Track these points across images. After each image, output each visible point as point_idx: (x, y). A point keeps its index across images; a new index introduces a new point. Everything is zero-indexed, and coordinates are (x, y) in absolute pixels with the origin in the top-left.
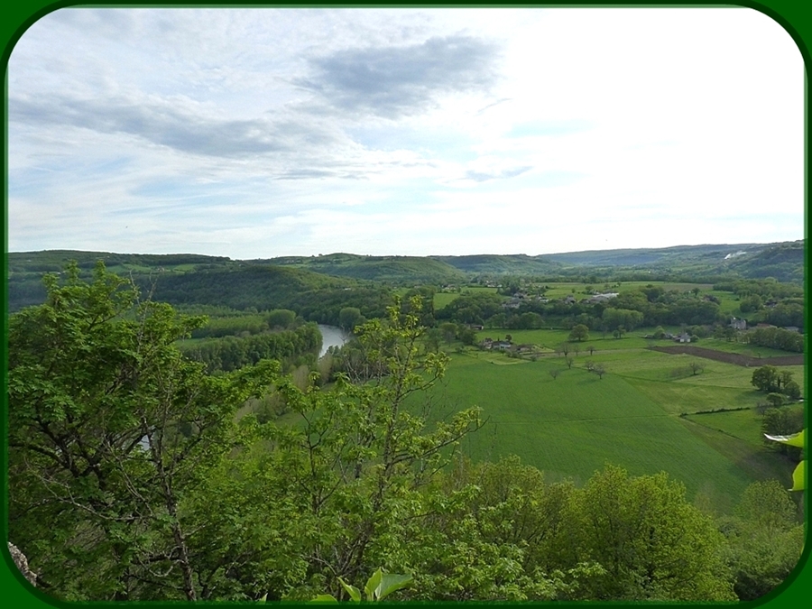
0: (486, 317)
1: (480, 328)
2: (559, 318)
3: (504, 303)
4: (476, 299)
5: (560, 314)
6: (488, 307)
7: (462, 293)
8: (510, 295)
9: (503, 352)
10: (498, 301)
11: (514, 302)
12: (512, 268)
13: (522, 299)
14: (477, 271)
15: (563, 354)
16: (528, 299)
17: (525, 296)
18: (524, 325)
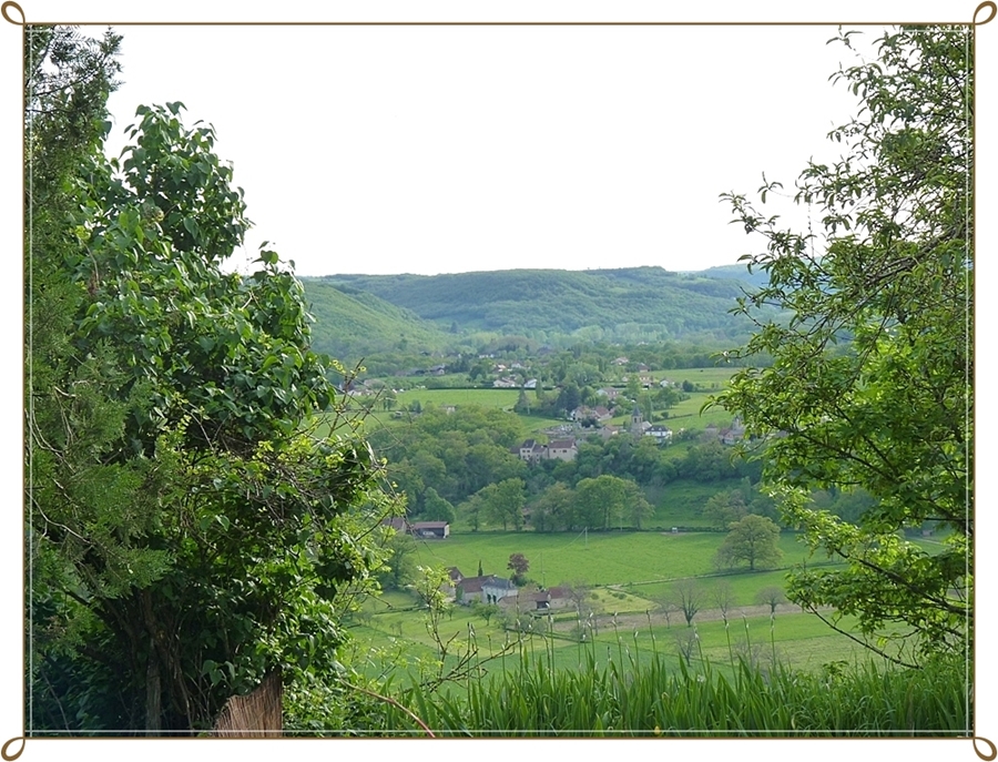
0: (462, 494)
1: (440, 533)
2: (701, 491)
3: (529, 443)
4: (433, 430)
5: (708, 481)
6: (471, 459)
7: (396, 409)
8: (555, 416)
9: (487, 615)
10: (507, 440)
11: (562, 441)
12: (612, 315)
13: (590, 432)
14: (491, 326)
15: (679, 618)
16: (610, 427)
17: (605, 418)
18: (585, 520)
